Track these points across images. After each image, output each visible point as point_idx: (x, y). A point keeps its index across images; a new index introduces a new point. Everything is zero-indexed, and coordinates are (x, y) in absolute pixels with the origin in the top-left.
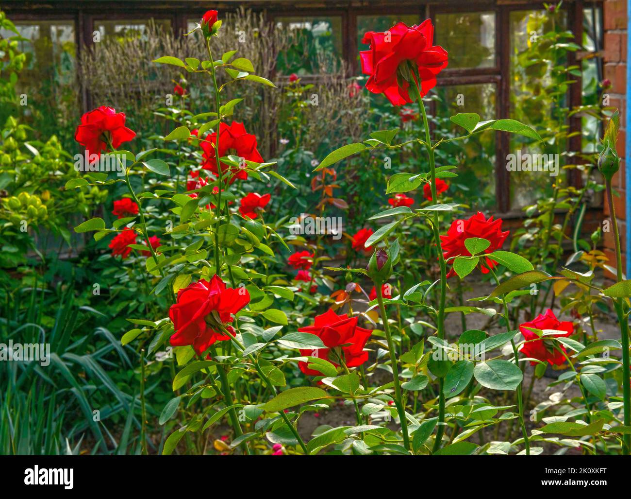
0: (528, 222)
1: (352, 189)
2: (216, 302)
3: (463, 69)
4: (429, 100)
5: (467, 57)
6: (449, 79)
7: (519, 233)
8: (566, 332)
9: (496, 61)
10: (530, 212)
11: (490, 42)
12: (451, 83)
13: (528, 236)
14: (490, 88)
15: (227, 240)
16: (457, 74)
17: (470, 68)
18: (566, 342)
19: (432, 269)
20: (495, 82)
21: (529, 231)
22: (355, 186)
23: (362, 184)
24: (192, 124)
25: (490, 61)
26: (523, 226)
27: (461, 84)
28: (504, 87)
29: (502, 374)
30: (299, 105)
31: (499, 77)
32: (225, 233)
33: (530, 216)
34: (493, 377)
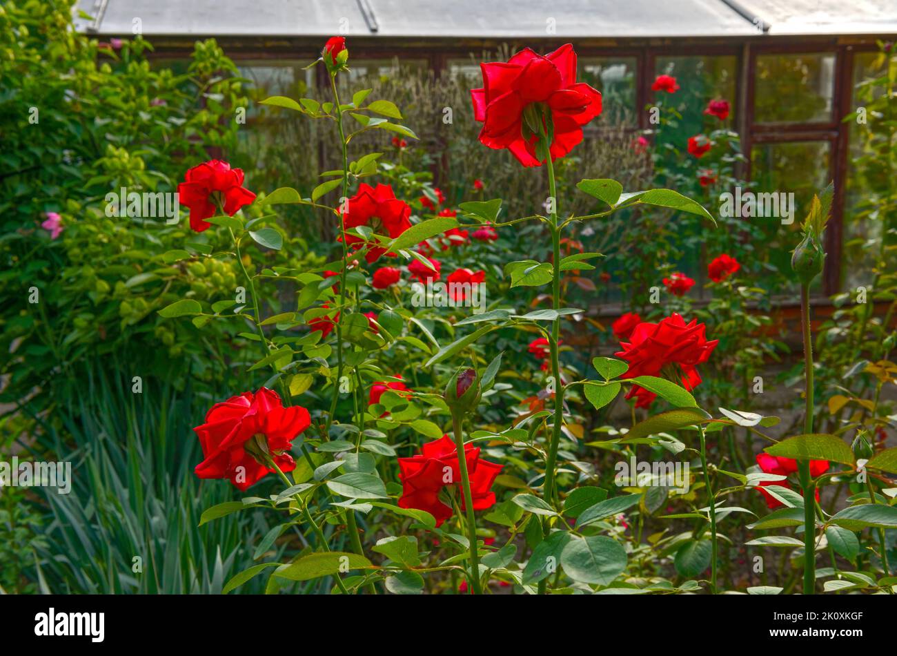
0: (840, 313)
1: (632, 264)
2: (261, 423)
3: (788, 123)
4: (731, 160)
5: (795, 109)
6: (770, 135)
7: (825, 325)
8: (783, 478)
9: (833, 114)
10: (839, 301)
11: (828, 91)
12: (772, 140)
13: (835, 331)
14: (825, 147)
15: (352, 333)
16: (782, 129)
17: (798, 122)
18: (777, 493)
19: (724, 362)
20: (830, 140)
21: (839, 324)
22: (636, 260)
23: (645, 258)
24: (410, 182)
25: (825, 115)
26: (831, 318)
27: (785, 141)
28: (841, 146)
29: (601, 558)
30: (564, 162)
31: (835, 134)
32: (351, 324)
33: (838, 306)
34: (588, 562)
